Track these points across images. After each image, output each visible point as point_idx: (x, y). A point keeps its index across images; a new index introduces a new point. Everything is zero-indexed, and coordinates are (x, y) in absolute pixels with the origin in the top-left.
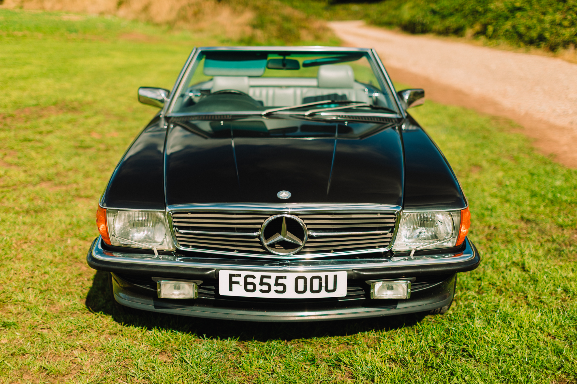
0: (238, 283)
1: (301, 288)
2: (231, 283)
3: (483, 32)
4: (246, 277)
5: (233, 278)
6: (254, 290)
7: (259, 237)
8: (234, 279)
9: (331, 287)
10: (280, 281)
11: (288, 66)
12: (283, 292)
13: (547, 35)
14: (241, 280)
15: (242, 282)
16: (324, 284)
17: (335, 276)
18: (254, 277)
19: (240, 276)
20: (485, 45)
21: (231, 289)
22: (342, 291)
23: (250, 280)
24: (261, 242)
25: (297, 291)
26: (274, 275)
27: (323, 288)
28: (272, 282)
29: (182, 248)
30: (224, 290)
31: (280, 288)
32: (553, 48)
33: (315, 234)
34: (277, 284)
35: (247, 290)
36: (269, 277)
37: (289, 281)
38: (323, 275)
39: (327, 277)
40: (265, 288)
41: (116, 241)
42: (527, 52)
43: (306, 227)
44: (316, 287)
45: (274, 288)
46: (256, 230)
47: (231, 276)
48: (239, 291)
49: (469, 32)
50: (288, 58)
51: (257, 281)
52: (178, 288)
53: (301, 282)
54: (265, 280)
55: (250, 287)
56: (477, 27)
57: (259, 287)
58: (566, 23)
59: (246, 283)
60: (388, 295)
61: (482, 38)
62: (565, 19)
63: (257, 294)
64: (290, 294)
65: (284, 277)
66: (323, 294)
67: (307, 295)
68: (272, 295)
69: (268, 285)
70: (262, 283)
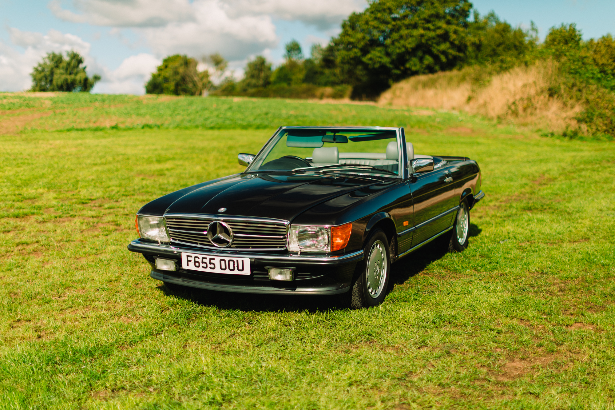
0: (190, 261)
1: (223, 267)
2: (188, 261)
4: (195, 257)
6: (199, 266)
7: (207, 235)
8: (189, 259)
9: (240, 268)
10: (212, 261)
11: (337, 141)
12: (214, 268)
14: (192, 259)
15: (193, 261)
16: (236, 265)
17: (243, 261)
18: (198, 258)
19: (192, 256)
21: (188, 265)
22: (247, 271)
23: (197, 260)
24: (208, 239)
25: (221, 269)
26: (208, 257)
27: (236, 268)
28: (207, 261)
29: (172, 241)
30: (185, 266)
31: (212, 266)
33: (237, 235)
34: (210, 263)
35: (196, 266)
36: (206, 258)
37: (217, 262)
38: (235, 259)
39: (237, 261)
40: (205, 265)
43: (231, 230)
44: (232, 267)
45: (209, 265)
46: (206, 230)
47: (188, 256)
48: (192, 267)
50: (337, 134)
51: (200, 261)
52: (166, 264)
53: (223, 263)
54: (204, 260)
55: (197, 264)
57: (201, 265)
59: (195, 262)
60: (279, 278)
63: (201, 269)
64: (218, 270)
65: (214, 259)
66: (236, 272)
67: (227, 272)
68: (208, 270)
69: (206, 263)
70: (203, 262)
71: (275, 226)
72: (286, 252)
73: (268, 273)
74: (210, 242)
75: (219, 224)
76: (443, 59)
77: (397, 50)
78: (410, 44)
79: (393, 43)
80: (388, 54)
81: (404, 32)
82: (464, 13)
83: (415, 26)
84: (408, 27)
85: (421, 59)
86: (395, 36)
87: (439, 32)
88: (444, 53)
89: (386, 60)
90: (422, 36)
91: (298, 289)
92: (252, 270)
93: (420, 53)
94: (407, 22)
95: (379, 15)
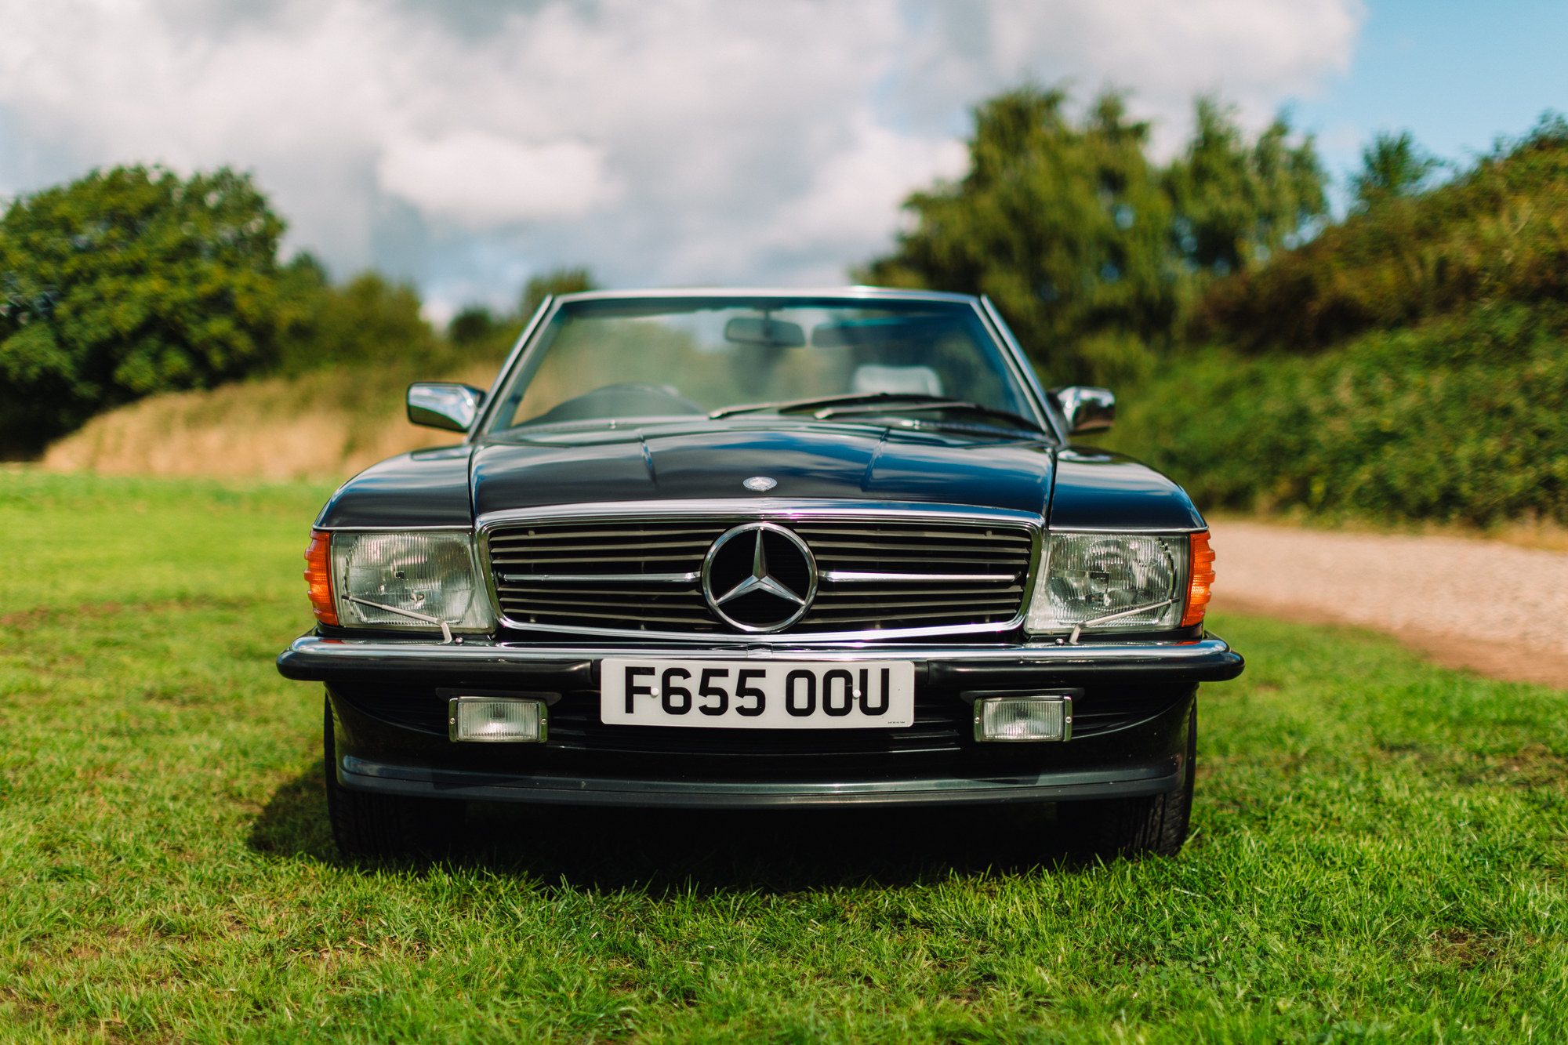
0: (646, 691)
1: (801, 702)
2: (631, 691)
3: (1301, 495)
4: (669, 673)
5: (636, 677)
6: (685, 709)
7: (696, 584)
8: (639, 681)
9: (874, 701)
10: (751, 683)
12: (757, 712)
13: (1465, 489)
14: (655, 683)
15: (657, 690)
16: (857, 693)
17: (885, 673)
18: (685, 674)
19: (650, 671)
20: (1305, 525)
21: (629, 708)
22: (901, 713)
23: (676, 681)
24: (703, 600)
25: (792, 710)
26: (735, 668)
27: (856, 704)
28: (729, 684)
29: (509, 623)
30: (612, 712)
31: (751, 702)
32: (1480, 521)
33: (836, 576)
34: (742, 691)
35: (669, 709)
36: (724, 673)
37: (773, 686)
38: (854, 669)
39: (864, 674)
40: (714, 701)
41: (351, 614)
42: (1417, 532)
43: (812, 560)
44: (838, 701)
45: (734, 701)
46: (695, 567)
47: (631, 672)
48: (649, 713)
49: (1263, 500)
51: (693, 685)
52: (499, 715)
53: (801, 685)
54: (714, 682)
55: (677, 701)
56: (1284, 487)
57: (698, 701)
58: (1513, 458)
59: (668, 692)
60: (1015, 731)
61: (1298, 513)
62: (1509, 449)
63: (694, 719)
64: (776, 718)
65: (761, 674)
66: (856, 720)
67: (819, 720)
68: (731, 720)
69: (722, 693)
70: (705, 690)
71: (990, 536)
72: (1019, 637)
73: (964, 719)
74: (709, 613)
75: (766, 533)
76: (217, 358)
77: (88, 333)
78: (127, 316)
79: (78, 311)
80: (63, 343)
81: (107, 284)
82: (266, 242)
83: (137, 270)
84: (116, 271)
85: (157, 358)
86: (80, 294)
87: (205, 288)
88: (220, 342)
89: (56, 358)
90: (157, 298)
92: (918, 712)
93: (153, 342)
94: (117, 256)
95: (35, 237)
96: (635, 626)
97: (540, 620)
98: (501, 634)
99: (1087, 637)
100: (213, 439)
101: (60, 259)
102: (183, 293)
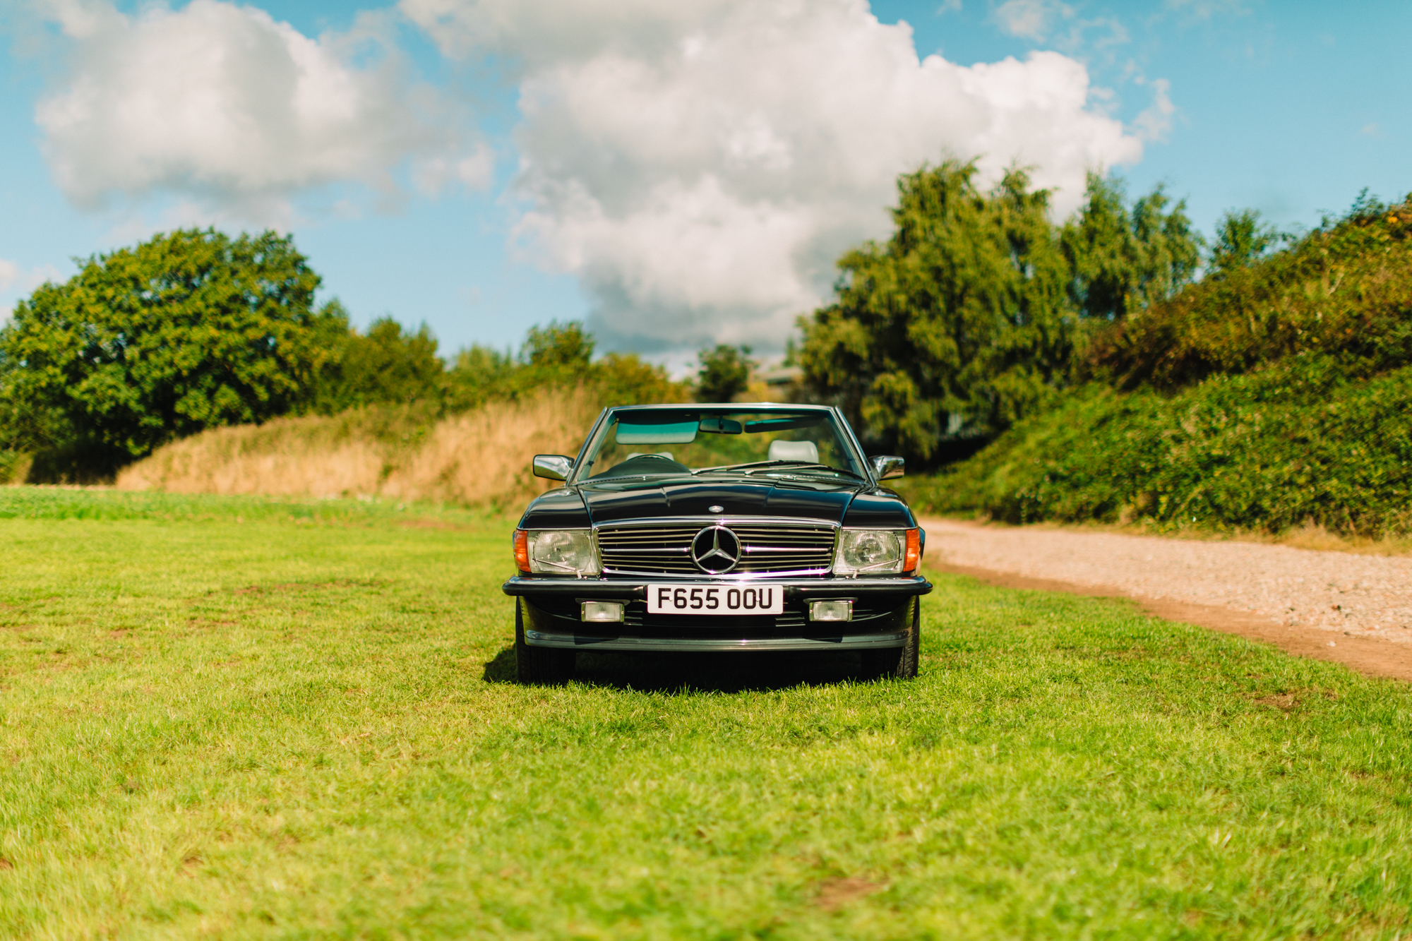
0: (667, 598)
1: (734, 603)
2: (661, 598)
3: (1152, 509)
4: (677, 591)
6: (684, 606)
7: (689, 553)
8: (664, 594)
9: (765, 602)
10: (712, 595)
11: (726, 429)
12: (715, 607)
13: (1266, 503)
14: (671, 595)
15: (672, 598)
16: (758, 599)
17: (770, 591)
18: (684, 591)
19: (669, 590)
20: (1152, 531)
21: (660, 606)
22: (777, 608)
23: (680, 594)
24: (691, 560)
25: (730, 606)
26: (705, 588)
27: (758, 604)
28: (703, 595)
29: (607, 571)
30: (653, 608)
31: (712, 603)
32: (1274, 528)
33: (749, 549)
34: (709, 598)
35: (677, 606)
36: (701, 591)
37: (722, 596)
38: (757, 586)
39: (761, 589)
40: (696, 603)
41: (535, 567)
42: (1230, 537)
43: (738, 541)
44: (750, 603)
45: (705, 603)
46: (688, 545)
47: (661, 590)
48: (669, 608)
49: (1124, 511)
51: (687, 596)
52: (604, 610)
53: (734, 595)
54: (697, 594)
55: (680, 603)
56: (1141, 501)
57: (690, 602)
58: (1302, 480)
59: (677, 598)
60: (829, 617)
61: (1149, 520)
62: (1300, 472)
63: (688, 611)
64: (723, 610)
65: (716, 591)
66: (758, 611)
67: (742, 611)
68: (704, 611)
69: (700, 599)
70: (693, 598)
71: (817, 531)
72: (830, 576)
73: (805, 610)
74: (694, 565)
75: (719, 531)
76: (262, 394)
77: (154, 372)
78: (186, 358)
79: (144, 356)
80: (130, 381)
81: (169, 331)
83: (195, 320)
84: (176, 321)
85: (211, 394)
86: (147, 340)
88: (262, 379)
89: (128, 395)
90: (214, 341)
91: (845, 639)
92: (785, 608)
93: (208, 381)
94: (176, 309)
95: (109, 293)
96: (662, 571)
97: (620, 569)
98: (603, 575)
99: (859, 576)
100: (266, 464)
101: (131, 311)
102: (234, 338)
